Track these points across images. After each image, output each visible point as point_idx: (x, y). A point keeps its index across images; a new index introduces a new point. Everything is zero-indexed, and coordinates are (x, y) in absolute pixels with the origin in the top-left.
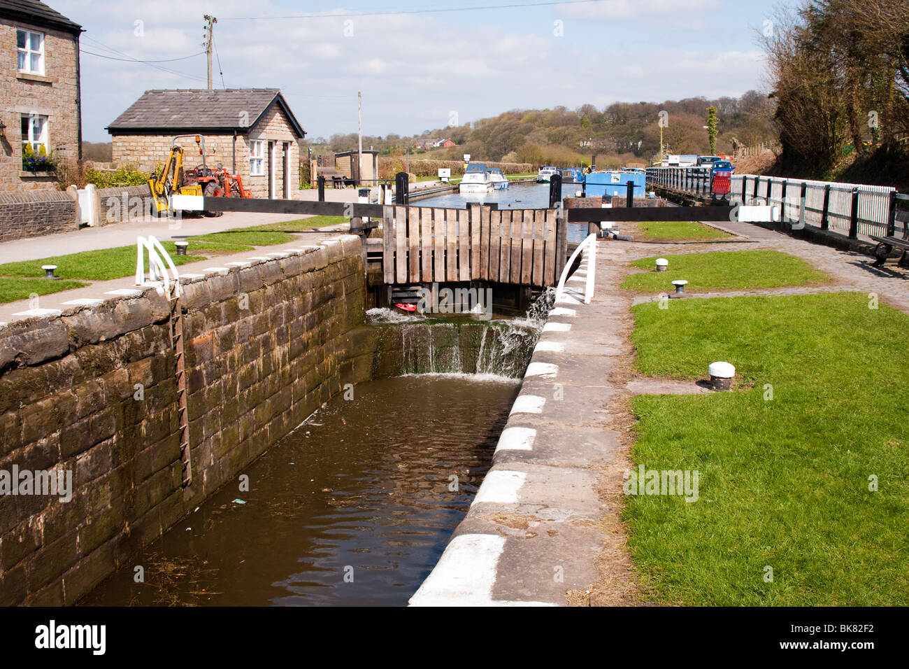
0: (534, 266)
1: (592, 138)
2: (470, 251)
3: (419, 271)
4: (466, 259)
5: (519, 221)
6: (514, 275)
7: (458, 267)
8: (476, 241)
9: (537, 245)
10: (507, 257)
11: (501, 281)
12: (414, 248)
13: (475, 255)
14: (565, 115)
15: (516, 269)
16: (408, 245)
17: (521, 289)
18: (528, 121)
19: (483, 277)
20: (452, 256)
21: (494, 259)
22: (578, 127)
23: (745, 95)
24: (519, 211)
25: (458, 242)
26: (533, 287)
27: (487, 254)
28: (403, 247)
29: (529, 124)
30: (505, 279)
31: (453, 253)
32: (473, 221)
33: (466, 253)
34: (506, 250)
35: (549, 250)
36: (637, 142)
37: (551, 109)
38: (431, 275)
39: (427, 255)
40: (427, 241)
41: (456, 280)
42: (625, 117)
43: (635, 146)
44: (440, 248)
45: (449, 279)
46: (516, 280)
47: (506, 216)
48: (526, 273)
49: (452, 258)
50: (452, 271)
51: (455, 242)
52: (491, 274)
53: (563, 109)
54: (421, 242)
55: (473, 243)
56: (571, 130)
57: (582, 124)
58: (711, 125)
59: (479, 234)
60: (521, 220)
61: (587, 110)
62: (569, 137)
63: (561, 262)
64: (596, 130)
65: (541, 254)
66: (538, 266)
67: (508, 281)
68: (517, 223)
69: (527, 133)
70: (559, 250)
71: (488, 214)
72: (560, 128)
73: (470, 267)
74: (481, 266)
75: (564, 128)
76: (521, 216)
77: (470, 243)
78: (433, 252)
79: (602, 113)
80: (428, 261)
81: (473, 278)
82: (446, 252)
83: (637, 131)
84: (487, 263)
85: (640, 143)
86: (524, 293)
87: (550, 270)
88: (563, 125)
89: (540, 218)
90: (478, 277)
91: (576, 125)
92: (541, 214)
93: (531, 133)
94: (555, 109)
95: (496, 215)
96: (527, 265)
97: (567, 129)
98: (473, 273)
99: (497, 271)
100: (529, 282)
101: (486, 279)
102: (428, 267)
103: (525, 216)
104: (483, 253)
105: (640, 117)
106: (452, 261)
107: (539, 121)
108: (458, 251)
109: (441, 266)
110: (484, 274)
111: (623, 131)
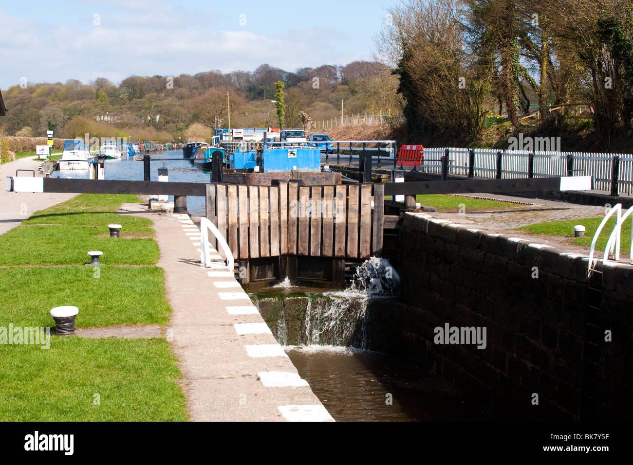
0: (349, 238)
1: (109, 112)
2: (280, 226)
3: (237, 248)
4: (276, 235)
5: (331, 196)
6: (326, 248)
7: (270, 243)
8: (284, 217)
9: (352, 218)
10: (318, 231)
11: (312, 255)
12: (233, 226)
13: (284, 230)
14: (79, 88)
15: (328, 242)
16: (228, 223)
17: (334, 261)
18: (41, 95)
19: (291, 251)
20: (264, 232)
21: (303, 234)
22: (93, 101)
23: (259, 69)
24: (330, 187)
25: (269, 218)
26: (347, 258)
27: (295, 229)
28: (224, 225)
29: (43, 98)
30: (316, 252)
31: (265, 229)
32: (281, 197)
33: (276, 228)
34: (317, 225)
35: (364, 223)
36: (155, 116)
37: (64, 82)
38: (247, 252)
39: (244, 232)
40: (243, 219)
41: (268, 255)
42: (141, 91)
43: (153, 120)
44: (254, 224)
45: (262, 254)
46: (328, 253)
47: (317, 192)
48: (340, 246)
49: (265, 234)
50: (265, 247)
51: (267, 218)
52: (301, 249)
53: (77, 82)
54: (238, 219)
55: (282, 219)
56: (87, 104)
57: (97, 97)
58: (279, 100)
59: (286, 210)
60: (333, 195)
61: (101, 83)
62: (85, 112)
63: (378, 234)
64: (113, 103)
65: (357, 227)
66: (352, 239)
67: (319, 254)
68: (329, 198)
69: (41, 107)
70: (375, 223)
71: (296, 190)
72: (76, 102)
73: (280, 242)
74: (289, 240)
75: (80, 102)
76: (333, 191)
77: (279, 218)
78: (249, 228)
79: (117, 86)
80: (245, 238)
81: (282, 253)
82: (259, 228)
83: (154, 104)
84: (296, 238)
85: (158, 117)
86: (338, 265)
87: (366, 241)
88: (78, 100)
89: (354, 193)
90: (286, 252)
91: (91, 99)
92: (356, 189)
93: (47, 108)
94: (68, 82)
95: (305, 191)
96: (340, 238)
97: (84, 103)
98: (282, 248)
99: (307, 245)
100: (343, 254)
101: (295, 252)
102: (244, 244)
103: (337, 191)
104: (291, 228)
105: (157, 90)
106: (265, 237)
107: (53, 95)
108: (269, 227)
109: (255, 243)
110: (292, 248)
111: (140, 105)
